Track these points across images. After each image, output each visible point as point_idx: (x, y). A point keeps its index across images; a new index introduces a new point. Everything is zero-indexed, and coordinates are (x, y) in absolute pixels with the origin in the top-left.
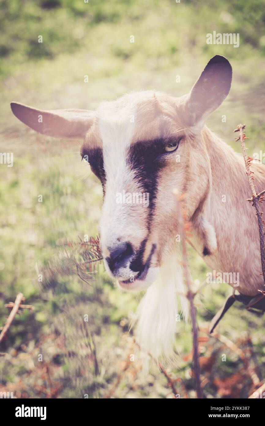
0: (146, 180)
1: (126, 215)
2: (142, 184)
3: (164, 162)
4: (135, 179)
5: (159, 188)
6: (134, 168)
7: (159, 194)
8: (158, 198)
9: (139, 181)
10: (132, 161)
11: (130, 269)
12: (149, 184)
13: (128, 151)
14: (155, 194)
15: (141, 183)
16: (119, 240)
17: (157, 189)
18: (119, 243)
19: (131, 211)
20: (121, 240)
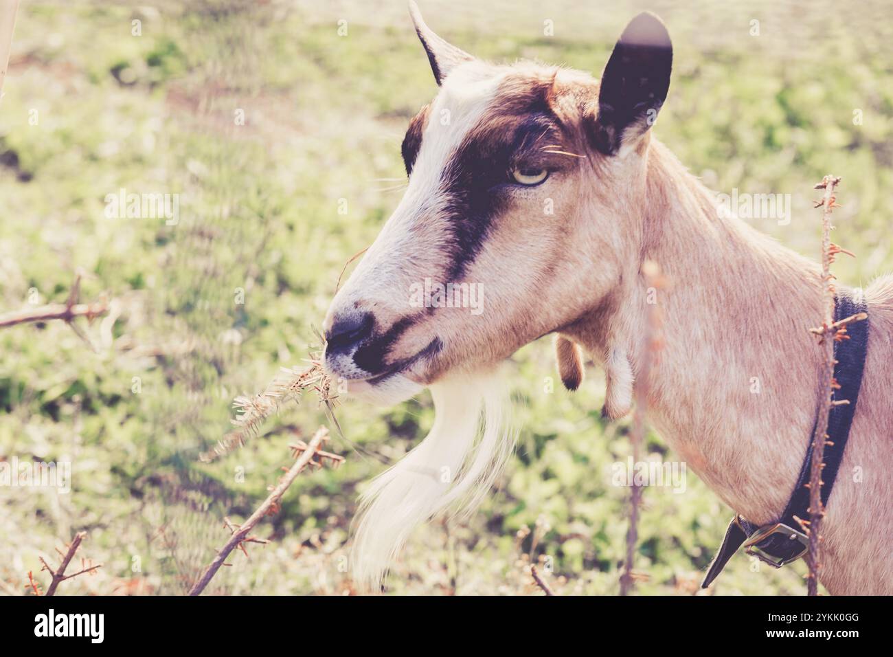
0: (465, 221)
1: (394, 267)
2: (454, 225)
3: (506, 199)
4: (444, 212)
5: (486, 245)
6: (450, 190)
7: (481, 256)
8: (477, 262)
9: (451, 219)
10: (452, 174)
11: (353, 360)
12: (469, 230)
13: (453, 153)
14: (473, 253)
15: (454, 223)
16: (356, 305)
17: (481, 246)
18: (354, 310)
19: (410, 265)
20: (359, 306)
